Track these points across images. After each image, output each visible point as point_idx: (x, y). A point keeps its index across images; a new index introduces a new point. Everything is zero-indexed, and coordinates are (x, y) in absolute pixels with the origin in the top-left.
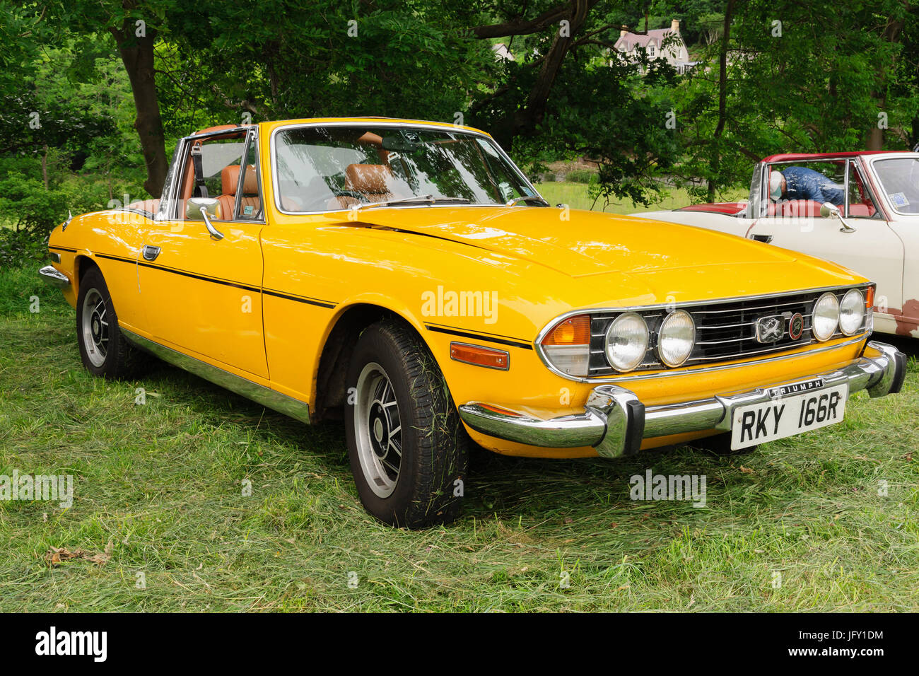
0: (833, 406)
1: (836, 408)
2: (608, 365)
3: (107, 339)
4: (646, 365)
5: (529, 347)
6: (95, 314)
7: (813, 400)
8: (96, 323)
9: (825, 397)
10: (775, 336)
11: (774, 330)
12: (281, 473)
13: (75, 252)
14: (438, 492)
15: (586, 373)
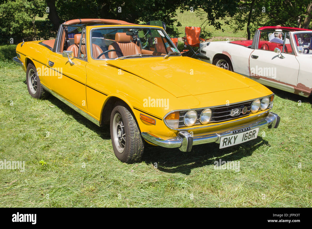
0: (254, 134)
1: (255, 135)
2: (184, 125)
3: (37, 86)
4: (196, 124)
5: (161, 120)
6: (32, 77)
7: (247, 133)
8: (33, 80)
9: (251, 132)
10: (237, 114)
11: (237, 112)
12: (91, 139)
13: (26, 56)
14: (135, 154)
15: (178, 128)
